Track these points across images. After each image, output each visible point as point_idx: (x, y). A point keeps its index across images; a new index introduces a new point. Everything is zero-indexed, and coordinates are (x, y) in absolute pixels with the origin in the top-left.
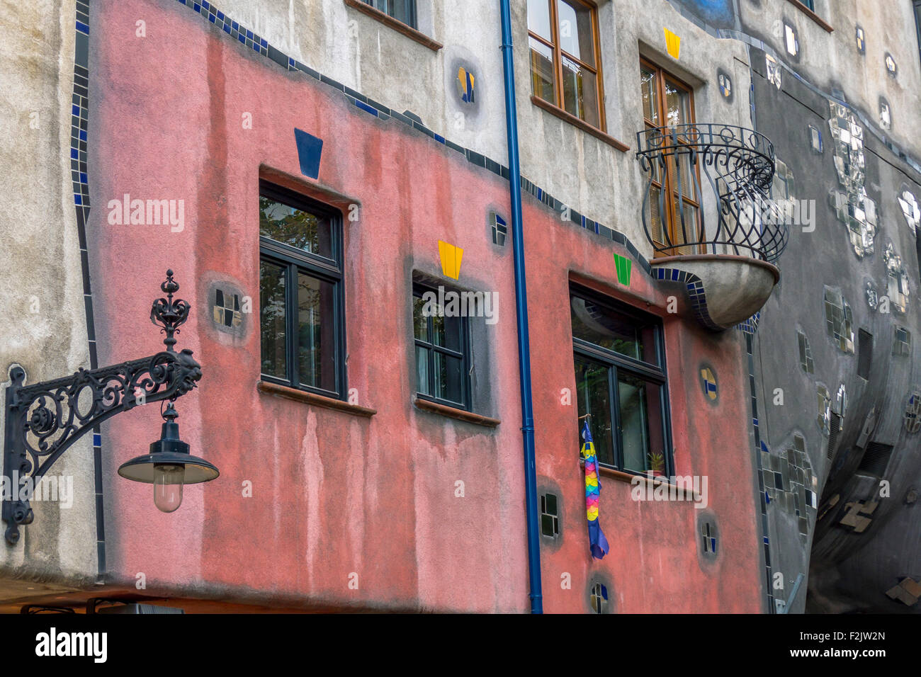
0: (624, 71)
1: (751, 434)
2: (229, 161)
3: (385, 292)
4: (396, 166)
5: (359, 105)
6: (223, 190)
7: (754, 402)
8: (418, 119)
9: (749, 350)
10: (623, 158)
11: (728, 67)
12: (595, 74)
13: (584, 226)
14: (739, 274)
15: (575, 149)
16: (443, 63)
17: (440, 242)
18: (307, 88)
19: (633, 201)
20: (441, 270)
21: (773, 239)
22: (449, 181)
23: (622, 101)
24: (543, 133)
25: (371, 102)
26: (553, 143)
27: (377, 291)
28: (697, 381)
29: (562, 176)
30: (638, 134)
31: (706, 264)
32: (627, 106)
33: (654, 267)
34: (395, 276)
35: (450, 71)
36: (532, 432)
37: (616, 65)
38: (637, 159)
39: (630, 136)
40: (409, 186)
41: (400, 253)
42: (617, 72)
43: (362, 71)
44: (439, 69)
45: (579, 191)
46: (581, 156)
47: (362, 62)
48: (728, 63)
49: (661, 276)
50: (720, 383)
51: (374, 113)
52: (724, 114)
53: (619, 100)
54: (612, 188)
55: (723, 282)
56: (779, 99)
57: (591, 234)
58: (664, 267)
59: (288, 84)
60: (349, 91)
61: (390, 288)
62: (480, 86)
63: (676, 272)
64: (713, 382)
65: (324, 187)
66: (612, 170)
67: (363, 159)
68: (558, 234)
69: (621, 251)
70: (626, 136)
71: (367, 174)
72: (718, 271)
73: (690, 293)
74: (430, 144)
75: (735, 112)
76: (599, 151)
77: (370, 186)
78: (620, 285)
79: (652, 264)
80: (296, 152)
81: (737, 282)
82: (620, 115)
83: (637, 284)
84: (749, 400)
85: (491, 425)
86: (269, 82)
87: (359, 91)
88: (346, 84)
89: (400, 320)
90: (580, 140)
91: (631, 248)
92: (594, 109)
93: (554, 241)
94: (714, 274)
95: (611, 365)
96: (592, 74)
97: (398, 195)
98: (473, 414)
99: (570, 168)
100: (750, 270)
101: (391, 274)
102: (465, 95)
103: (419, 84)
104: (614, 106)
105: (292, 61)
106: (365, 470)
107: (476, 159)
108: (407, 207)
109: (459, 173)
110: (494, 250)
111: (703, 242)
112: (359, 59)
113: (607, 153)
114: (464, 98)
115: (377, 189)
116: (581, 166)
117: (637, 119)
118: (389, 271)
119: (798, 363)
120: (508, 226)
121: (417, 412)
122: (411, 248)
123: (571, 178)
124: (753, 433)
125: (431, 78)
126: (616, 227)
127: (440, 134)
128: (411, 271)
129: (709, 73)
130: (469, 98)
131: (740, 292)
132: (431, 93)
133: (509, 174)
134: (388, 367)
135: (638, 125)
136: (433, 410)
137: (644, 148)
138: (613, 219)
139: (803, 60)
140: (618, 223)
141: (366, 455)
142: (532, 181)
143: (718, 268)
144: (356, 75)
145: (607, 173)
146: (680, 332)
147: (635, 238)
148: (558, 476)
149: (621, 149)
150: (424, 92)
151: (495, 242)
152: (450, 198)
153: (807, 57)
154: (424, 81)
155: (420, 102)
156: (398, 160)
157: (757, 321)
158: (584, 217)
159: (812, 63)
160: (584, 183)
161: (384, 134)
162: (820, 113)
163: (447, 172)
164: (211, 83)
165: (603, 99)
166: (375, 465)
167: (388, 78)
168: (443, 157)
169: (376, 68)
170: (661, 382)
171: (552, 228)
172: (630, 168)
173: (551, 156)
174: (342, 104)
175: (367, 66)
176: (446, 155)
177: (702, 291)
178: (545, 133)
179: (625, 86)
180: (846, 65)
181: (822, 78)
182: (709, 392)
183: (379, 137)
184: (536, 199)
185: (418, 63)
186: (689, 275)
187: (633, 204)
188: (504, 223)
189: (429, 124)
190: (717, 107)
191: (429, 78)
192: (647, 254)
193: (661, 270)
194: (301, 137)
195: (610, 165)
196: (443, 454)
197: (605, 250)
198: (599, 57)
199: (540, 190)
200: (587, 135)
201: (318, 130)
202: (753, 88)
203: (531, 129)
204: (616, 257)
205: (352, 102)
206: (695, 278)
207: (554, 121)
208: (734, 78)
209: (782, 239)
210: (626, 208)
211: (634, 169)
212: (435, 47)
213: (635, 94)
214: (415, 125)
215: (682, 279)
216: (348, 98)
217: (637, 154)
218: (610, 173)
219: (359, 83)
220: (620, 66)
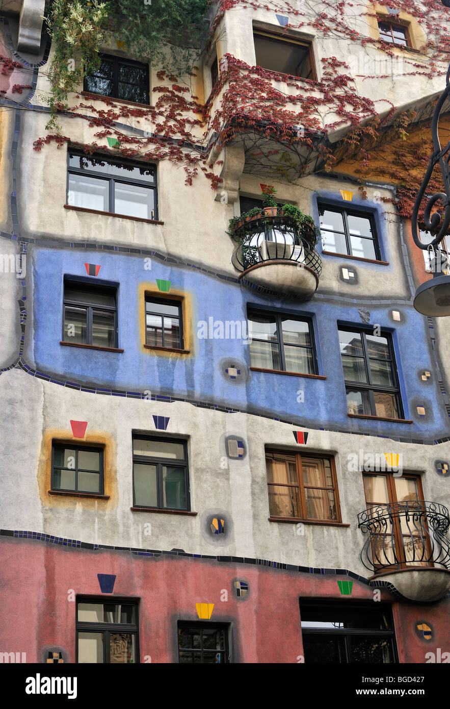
0: (348, 485)
2: (56, 597)
3: (157, 634)
4: (166, 576)
5: (140, 554)
6: (53, 610)
8: (182, 551)
10: (346, 531)
11: (446, 458)
12: (335, 490)
13: (311, 573)
14: (412, 577)
15: (305, 537)
16: (200, 520)
17: (196, 604)
18: (107, 556)
19: (356, 551)
20: (198, 617)
23: (346, 501)
24: (278, 534)
25: (148, 551)
26: (287, 537)
28: (414, 633)
29: (294, 552)
30: (359, 514)
31: (393, 575)
32: (350, 503)
33: (370, 581)
34: (165, 625)
35: (205, 522)
37: (342, 484)
38: (359, 527)
39: (353, 519)
41: (168, 614)
43: (143, 538)
44: (196, 525)
45: (308, 556)
46: (310, 538)
48: (444, 455)
49: (375, 585)
50: (436, 629)
51: (151, 555)
52: (442, 483)
53: (344, 501)
54: (337, 548)
55: (404, 583)
57: (318, 575)
58: (377, 580)
59: (93, 556)
60: (133, 549)
61: (161, 631)
62: (229, 524)
63: (380, 581)
64: (428, 630)
65: (117, 595)
66: (336, 539)
67: (143, 577)
68: (289, 581)
69: (343, 579)
70: (351, 518)
71: (145, 583)
72: (400, 578)
73: (390, 591)
74: (190, 560)
76: (325, 532)
77: (147, 589)
78: (343, 596)
80: (98, 584)
81: (413, 581)
82: (345, 509)
83: (357, 592)
86: (82, 558)
87: (141, 547)
88: (131, 547)
90: (308, 530)
91: (352, 575)
93: (285, 585)
94: (398, 580)
95: (346, 636)
97: (167, 588)
99: (300, 546)
100: (419, 573)
101: (161, 625)
103: (182, 534)
104: (343, 504)
105: (96, 546)
107: (224, 559)
109: (211, 569)
110: (238, 600)
112: (140, 534)
113: (332, 532)
114: (217, 532)
115: (152, 589)
116: (310, 543)
117: (359, 507)
120: (250, 586)
123: (302, 551)
125: (192, 529)
126: (339, 567)
127: (198, 553)
128: (176, 621)
129: (427, 466)
130: (219, 532)
132: (190, 537)
135: (360, 510)
138: (338, 563)
140: (342, 565)
142: (269, 561)
143: (400, 576)
144: (138, 541)
145: (332, 541)
146: (398, 610)
147: (357, 569)
149: (347, 526)
150: (186, 537)
151: (238, 596)
154: (186, 532)
155: (183, 542)
156: (167, 573)
158: (311, 568)
160: (312, 551)
161: (157, 563)
163: (203, 570)
164: (46, 567)
167: (160, 537)
168: (200, 564)
170: (391, 636)
171: (285, 579)
172: (352, 534)
173: (285, 544)
174: (127, 557)
175: (145, 536)
176: (202, 562)
177: (395, 589)
178: (280, 534)
179: (349, 494)
182: (424, 636)
183: (155, 565)
184: (271, 568)
185: (182, 525)
186: (386, 582)
187: (355, 552)
188: (246, 585)
189: (189, 551)
190: (435, 482)
191: (190, 530)
193: (374, 582)
194: (101, 577)
195: (335, 536)
197: (329, 581)
199: (275, 563)
200: (314, 526)
201: (113, 571)
203: (269, 535)
204: (339, 583)
205: (136, 554)
206: (389, 584)
207: (286, 526)
210: (350, 555)
211: (356, 534)
212: (195, 515)
213: (358, 495)
214: (179, 554)
215: (383, 585)
216: (133, 552)
217: (359, 526)
218: (334, 542)
219: (141, 544)
220: (345, 485)
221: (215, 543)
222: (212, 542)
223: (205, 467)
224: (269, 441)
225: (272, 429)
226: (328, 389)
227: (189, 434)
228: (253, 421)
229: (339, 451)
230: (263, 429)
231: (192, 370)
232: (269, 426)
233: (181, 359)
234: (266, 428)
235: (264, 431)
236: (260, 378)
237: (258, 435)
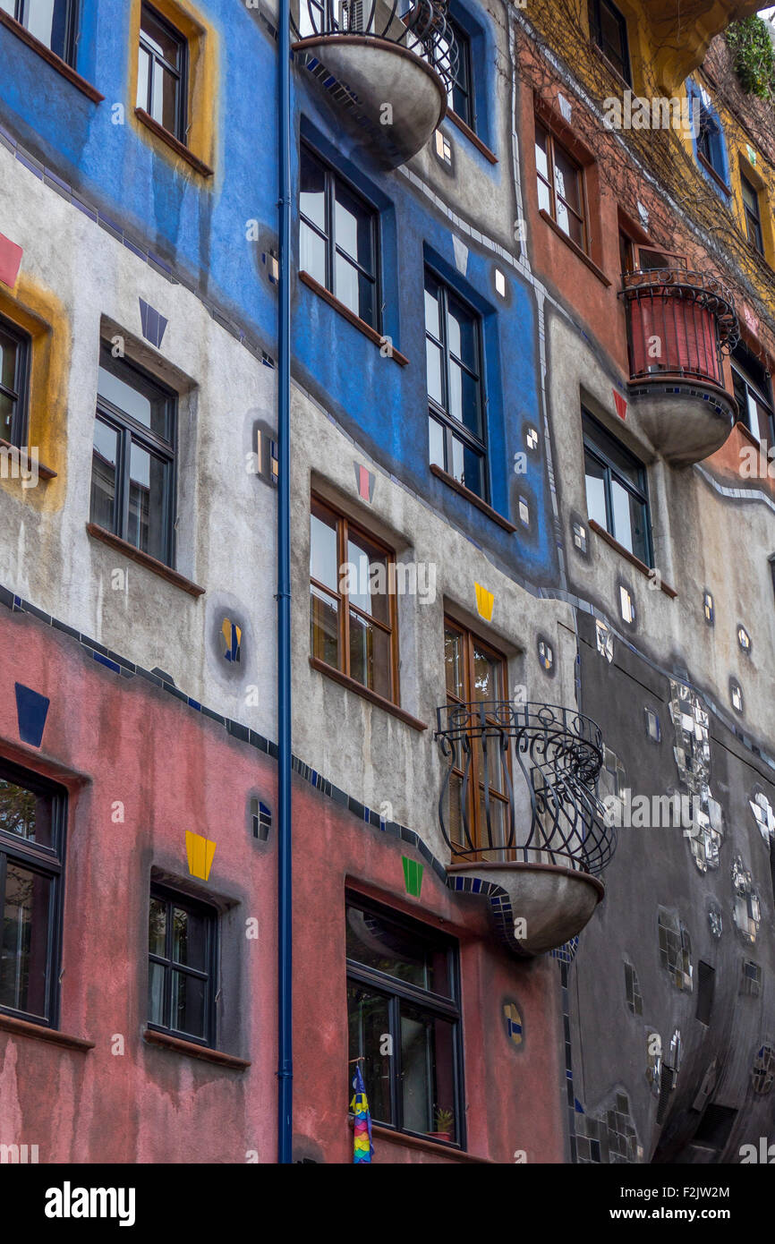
0: (425, 632)
1: (563, 1089)
3: (115, 892)
4: (138, 736)
5: (97, 658)
7: (568, 1049)
8: (170, 679)
9: (564, 983)
10: (418, 738)
11: (550, 633)
12: (389, 633)
13: (367, 820)
14: (555, 888)
15: (361, 725)
16: (204, 611)
17: (188, 833)
18: (35, 634)
19: (429, 792)
20: (186, 868)
21: (598, 846)
22: (203, 757)
23: (421, 669)
24: (322, 703)
25: (113, 655)
26: (334, 716)
27: (105, 890)
28: (499, 1019)
29: (343, 757)
30: (438, 709)
31: (515, 874)
32: (427, 676)
33: (451, 875)
34: (129, 872)
35: (212, 622)
36: (290, 1078)
37: (416, 625)
38: (436, 740)
39: (428, 712)
40: (154, 762)
41: (137, 844)
42: (416, 633)
43: (104, 616)
44: (200, 619)
45: (363, 776)
46: (368, 734)
47: (104, 606)
48: (549, 627)
49: (459, 887)
50: (527, 1023)
51: (116, 669)
52: (544, 689)
53: (417, 668)
54: (404, 774)
55: (535, 898)
56: (610, 674)
57: (375, 832)
58: (464, 875)
59: (11, 628)
60: (87, 640)
61: (122, 887)
62: (248, 642)
63: (477, 882)
64: (518, 1021)
65: (47, 757)
66: (404, 753)
67: (98, 724)
68: (334, 828)
69: (411, 853)
70: (424, 712)
71: (103, 743)
72: (530, 884)
73: (494, 909)
74: (182, 711)
75: (557, 688)
76: (390, 728)
77: (106, 760)
78: (408, 896)
79: (449, 871)
80: (15, 712)
81: (553, 899)
82: (418, 686)
83: (430, 896)
84: (562, 1046)
85: (240, 1067)
87: (99, 640)
88: (83, 632)
89: (131, 929)
90: (367, 714)
91: (423, 849)
92: (386, 676)
93: (329, 837)
94: (525, 886)
95: (393, 996)
96: (385, 635)
97: (139, 771)
98: (217, 1052)
99: (353, 748)
100: (569, 884)
101: (124, 870)
102: (228, 652)
103: (173, 635)
104: (410, 673)
105: (18, 600)
106: (75, 1120)
107: (238, 732)
108: (149, 787)
109: (216, 749)
110: (255, 846)
111: (512, 846)
112: (100, 602)
113: (399, 731)
114: (228, 656)
115: (113, 763)
116: (367, 745)
117: (437, 692)
118: (122, 867)
119: (624, 1002)
120: (274, 816)
121: (146, 1046)
122: (151, 838)
123: (354, 760)
124: (565, 1089)
125: (189, 630)
126: (406, 823)
127: (196, 698)
128: (150, 867)
129: (527, 639)
130: (233, 656)
131: (554, 911)
132: (187, 648)
133: (278, 753)
134: (112, 989)
135: (439, 698)
136: (167, 1047)
137: (445, 727)
138: (405, 814)
139: (641, 629)
140: (410, 818)
141: (77, 1100)
142: (306, 762)
143: (531, 880)
144: (96, 622)
145: (398, 756)
146: (480, 958)
147: (428, 837)
148: (319, 1137)
149: (417, 727)
150: (178, 646)
151: (256, 835)
152: (204, 779)
153: (644, 627)
154: (179, 632)
155: (173, 657)
156: (141, 728)
157: (575, 947)
158: (367, 809)
159: (651, 633)
160: (369, 767)
161: (126, 696)
162: (659, 694)
163: (202, 745)
165: (397, 665)
166: (88, 1116)
167: (135, 626)
168: (198, 728)
169: (122, 614)
170: (455, 1019)
171: (328, 821)
172: (426, 752)
173: (331, 732)
174: (76, 656)
175: (110, 611)
176: (202, 725)
177: (509, 907)
178: (325, 702)
179: (424, 651)
180: (691, 637)
181: (661, 652)
182: (513, 1034)
183: (120, 698)
184: (309, 784)
185: (173, 611)
186: (494, 886)
187: (427, 796)
188: (269, 813)
189: (182, 686)
190: (536, 681)
191: (186, 629)
192: (443, 857)
193: (460, 880)
194: (23, 695)
195: (402, 746)
196: (176, 1101)
197: (391, 851)
198: (395, 614)
199: (315, 773)
200: (376, 708)
201: (45, 686)
202: (579, 660)
203: (308, 698)
204: (405, 860)
205: (89, 653)
206: (501, 891)
207: (335, 689)
208: (557, 648)
209: (609, 847)
210: (420, 800)
211: (431, 752)
212: (195, 592)
213: (437, 662)
214: (166, 687)
215: (484, 891)
216: (86, 648)
217: (436, 734)
218: (401, 756)
219: (99, 632)
220: (420, 626)
221: (224, 681)
222: (220, 679)
223: (218, 478)
224: (318, 465)
225: (323, 438)
226: (406, 391)
227: (198, 379)
228: (297, 404)
229: (415, 545)
230: (311, 433)
231: (209, 221)
232: (321, 431)
233: (193, 183)
234: (315, 432)
235: (311, 437)
236: (311, 305)
237: (303, 443)
